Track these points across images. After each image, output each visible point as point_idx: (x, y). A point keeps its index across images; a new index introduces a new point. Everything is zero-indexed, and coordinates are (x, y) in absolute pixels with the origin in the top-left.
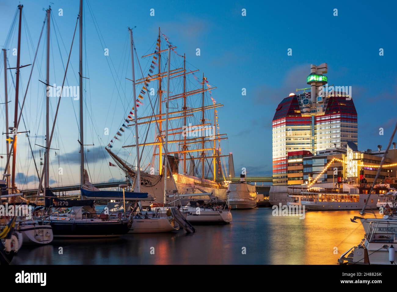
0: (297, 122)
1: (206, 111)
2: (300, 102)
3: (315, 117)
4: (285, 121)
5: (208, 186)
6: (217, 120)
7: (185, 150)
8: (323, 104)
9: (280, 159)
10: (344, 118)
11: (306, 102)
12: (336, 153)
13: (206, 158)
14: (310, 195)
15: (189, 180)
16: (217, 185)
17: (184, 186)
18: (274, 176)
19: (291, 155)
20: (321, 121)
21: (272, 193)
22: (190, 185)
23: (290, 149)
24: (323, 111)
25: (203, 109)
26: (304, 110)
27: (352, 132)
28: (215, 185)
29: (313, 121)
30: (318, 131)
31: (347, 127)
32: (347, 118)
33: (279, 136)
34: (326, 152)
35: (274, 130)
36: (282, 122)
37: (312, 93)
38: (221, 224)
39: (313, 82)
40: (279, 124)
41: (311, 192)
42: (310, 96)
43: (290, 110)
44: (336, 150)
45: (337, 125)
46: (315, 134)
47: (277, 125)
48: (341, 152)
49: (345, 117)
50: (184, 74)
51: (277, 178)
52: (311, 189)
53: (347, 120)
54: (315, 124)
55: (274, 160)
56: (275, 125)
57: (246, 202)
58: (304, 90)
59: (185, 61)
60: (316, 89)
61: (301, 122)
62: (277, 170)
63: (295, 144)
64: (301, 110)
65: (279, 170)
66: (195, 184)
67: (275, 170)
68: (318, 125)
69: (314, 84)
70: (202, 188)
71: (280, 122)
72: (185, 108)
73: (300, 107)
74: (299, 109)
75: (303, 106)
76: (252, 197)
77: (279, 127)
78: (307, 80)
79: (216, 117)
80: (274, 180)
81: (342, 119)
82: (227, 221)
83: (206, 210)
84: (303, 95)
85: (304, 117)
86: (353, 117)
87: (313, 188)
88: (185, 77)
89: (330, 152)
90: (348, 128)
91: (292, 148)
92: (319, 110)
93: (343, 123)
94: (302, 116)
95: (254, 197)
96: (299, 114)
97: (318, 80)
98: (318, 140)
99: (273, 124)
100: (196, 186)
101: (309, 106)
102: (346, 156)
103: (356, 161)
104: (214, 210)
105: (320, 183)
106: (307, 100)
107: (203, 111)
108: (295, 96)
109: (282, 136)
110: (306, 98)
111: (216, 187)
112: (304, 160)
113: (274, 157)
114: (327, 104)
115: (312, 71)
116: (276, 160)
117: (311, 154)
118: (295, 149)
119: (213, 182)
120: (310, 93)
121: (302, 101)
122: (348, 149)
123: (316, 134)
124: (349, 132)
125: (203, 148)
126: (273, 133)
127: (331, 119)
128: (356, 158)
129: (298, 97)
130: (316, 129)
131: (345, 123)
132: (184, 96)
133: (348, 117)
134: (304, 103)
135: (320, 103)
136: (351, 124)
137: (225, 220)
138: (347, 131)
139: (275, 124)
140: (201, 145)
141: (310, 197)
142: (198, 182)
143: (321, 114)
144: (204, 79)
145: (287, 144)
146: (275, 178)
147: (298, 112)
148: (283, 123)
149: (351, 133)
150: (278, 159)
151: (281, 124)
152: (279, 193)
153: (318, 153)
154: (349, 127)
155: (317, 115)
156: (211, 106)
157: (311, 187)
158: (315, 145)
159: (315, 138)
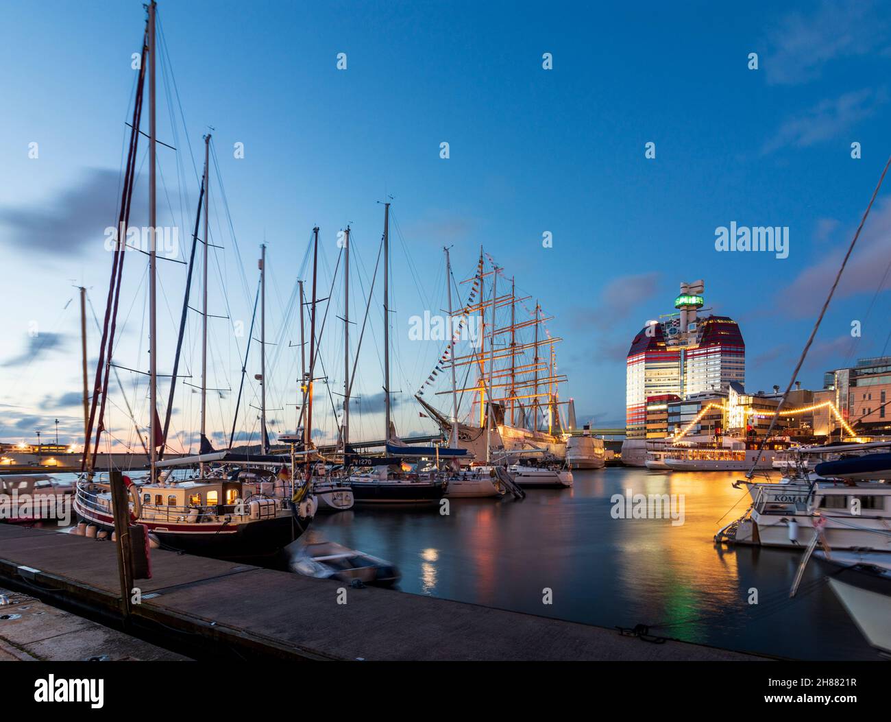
0: (661, 358)
1: (540, 347)
2: (665, 332)
3: (686, 351)
4: (644, 357)
5: (542, 440)
6: (553, 359)
7: (513, 396)
8: (697, 334)
9: (637, 406)
10: (726, 351)
11: (673, 331)
12: (714, 397)
13: (539, 405)
14: (676, 451)
15: (517, 433)
16: (553, 439)
17: (511, 441)
18: (628, 427)
19: (651, 400)
20: (693, 355)
21: (625, 449)
22: (519, 439)
23: (651, 392)
24: (697, 343)
25: (536, 345)
26: (670, 342)
27: (737, 369)
28: (550, 439)
29: (682, 356)
30: (689, 369)
31: (730, 362)
32: (730, 351)
33: (635, 377)
34: (700, 396)
35: (629, 368)
36: (640, 358)
37: (681, 320)
38: (559, 487)
39: (684, 305)
40: (636, 361)
41: (678, 447)
42: (679, 323)
43: (650, 342)
44: (714, 393)
45: (716, 360)
46: (684, 373)
47: (633, 362)
48: (721, 396)
49: (728, 349)
50: (513, 302)
51: (633, 430)
52: (678, 444)
53: (730, 353)
54: (685, 360)
55: (628, 407)
56: (630, 363)
57: (590, 460)
58: (671, 316)
59: (513, 286)
60: (688, 314)
61: (666, 358)
62: (632, 420)
63: (657, 386)
64: (667, 343)
65: (635, 419)
66: (526, 438)
67: (630, 420)
68: (689, 360)
69: (685, 308)
70: (534, 443)
71: (637, 359)
72: (513, 344)
73: (665, 338)
74: (663, 341)
75: (670, 337)
76: (598, 454)
77: (636, 365)
78: (674, 303)
79: (553, 354)
80: (628, 433)
81: (723, 352)
82: (566, 484)
83: (540, 470)
84: (669, 324)
85: (670, 352)
86: (740, 350)
87: (680, 443)
88: (513, 306)
89: (705, 395)
90: (732, 364)
91: (652, 392)
92: (690, 342)
93: (724, 357)
94: (668, 350)
95: (601, 454)
96: (664, 348)
97: (690, 302)
98: (689, 381)
99: (628, 362)
100: (526, 441)
101: (677, 336)
102: (728, 400)
103: (742, 407)
104: (549, 470)
105: (691, 436)
106: (675, 329)
107: (537, 348)
108: (658, 324)
109: (640, 376)
110: (673, 327)
111: (552, 442)
112: (669, 406)
113: (628, 404)
114: (702, 334)
115: (682, 291)
116: (631, 407)
117: (678, 399)
118: (657, 392)
119: (547, 435)
120: (679, 320)
121: (668, 331)
122: (731, 391)
123: (686, 373)
124: (733, 369)
125: (536, 394)
126: (628, 373)
127: (707, 353)
128: (742, 403)
129: (663, 325)
130: (686, 367)
131: (727, 358)
132: (513, 329)
133: (732, 349)
134: (671, 333)
135: (693, 332)
136: (735, 358)
137: (563, 483)
138: (730, 368)
139: (631, 361)
140: (533, 389)
141: (676, 454)
142: (529, 435)
143: (694, 347)
144: (537, 307)
145: (646, 387)
146: (629, 430)
147: (662, 345)
148: (642, 360)
149: (735, 371)
150: (634, 406)
151: (638, 360)
152: (635, 448)
153: (689, 397)
154: (734, 362)
155: (688, 348)
156: (547, 341)
157: (678, 441)
158: (685, 387)
159: (685, 378)
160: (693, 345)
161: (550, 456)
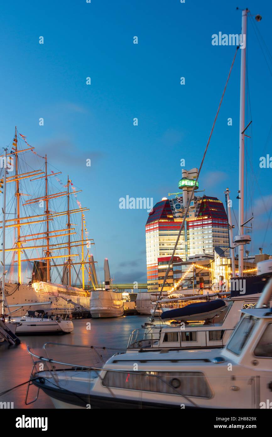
0: (167, 227)
1: (71, 215)
2: (173, 206)
3: (188, 223)
4: (158, 226)
5: (75, 294)
6: (85, 225)
7: (48, 256)
8: (195, 209)
9: (154, 265)
10: (215, 223)
11: (178, 206)
12: (205, 259)
13: (73, 264)
14: (170, 302)
15: (52, 289)
16: (85, 293)
17: (46, 295)
18: (148, 282)
19: (161, 261)
20: (193, 226)
21: (139, 300)
22: (53, 293)
23: (164, 254)
24: (195, 216)
25: (68, 213)
26: (177, 215)
27: (224, 237)
28: (82, 293)
29: (186, 226)
30: (191, 236)
31: (219, 232)
32: (218, 224)
33: (152, 242)
34: (196, 258)
35: (148, 235)
36: (155, 227)
37: (183, 198)
39: (185, 186)
40: (152, 229)
41: (171, 298)
42: (182, 200)
43: (162, 214)
44: (205, 255)
45: (209, 230)
46: (188, 239)
47: (150, 230)
48: (210, 258)
49: (217, 222)
50: (46, 176)
51: (152, 284)
52: (171, 295)
53: (219, 225)
54: (188, 229)
55: (148, 266)
56: (148, 230)
57: (109, 310)
58: (176, 195)
59: (46, 162)
60: (188, 193)
61: (174, 227)
62: (152, 276)
63: (168, 249)
64: (174, 215)
65: (154, 276)
66: (59, 292)
67: (149, 277)
68: (191, 230)
69: (186, 189)
70: (68, 298)
71: (153, 227)
72: (47, 212)
73: (173, 211)
74: (171, 214)
75: (176, 211)
76: (117, 305)
77: (152, 233)
78: (178, 184)
79: (84, 222)
80: (149, 287)
81: (213, 224)
82: (67, 331)
83: (44, 320)
84: (175, 200)
85: (177, 222)
86: (224, 223)
87: (173, 295)
88: (46, 179)
89: (199, 257)
90: (220, 234)
92: (191, 215)
93: (214, 228)
94: (175, 221)
96: (172, 219)
97: (189, 185)
98: (191, 246)
99: (146, 229)
100: (60, 295)
101: (181, 210)
102: (214, 261)
103: (224, 267)
104: (52, 320)
105: (186, 289)
106: (179, 205)
107: (69, 215)
108: (168, 200)
109: (156, 241)
110: (178, 203)
111: (84, 295)
112: (174, 265)
113: (148, 263)
114: (199, 209)
115: (183, 176)
116: (150, 266)
117: (180, 260)
118: (168, 254)
119: (81, 290)
120: (182, 198)
121: (174, 206)
122: (216, 255)
123: (189, 239)
124: (221, 237)
125: (70, 254)
126: (147, 238)
127: (203, 224)
128: (223, 264)
129: (171, 201)
130: (189, 234)
131: (217, 229)
132: (46, 199)
133: (220, 222)
134: (177, 208)
135: (192, 208)
136: (222, 229)
137: (63, 330)
138: (219, 237)
139: (149, 228)
140: (67, 250)
141: (170, 304)
142: (62, 290)
143: (193, 220)
144: (69, 182)
145: (160, 250)
146: (149, 285)
147: (171, 217)
148: (156, 228)
149: (222, 239)
150: (152, 265)
151: (154, 228)
152: (146, 300)
153: (188, 259)
154: (221, 232)
155: (189, 220)
156: (77, 210)
157: (172, 293)
158: (188, 250)
159: (188, 243)
160: (192, 218)
161: (79, 308)
